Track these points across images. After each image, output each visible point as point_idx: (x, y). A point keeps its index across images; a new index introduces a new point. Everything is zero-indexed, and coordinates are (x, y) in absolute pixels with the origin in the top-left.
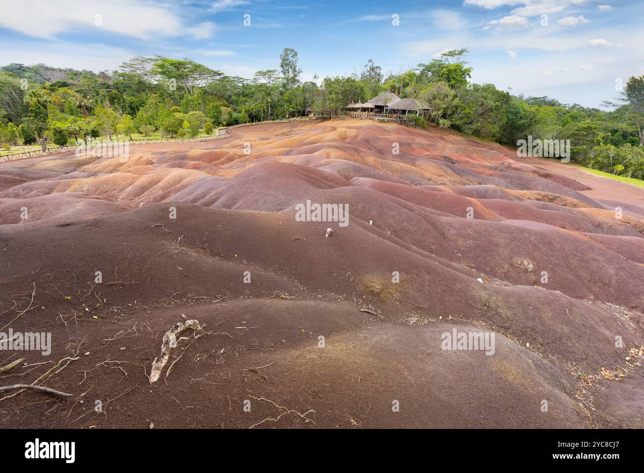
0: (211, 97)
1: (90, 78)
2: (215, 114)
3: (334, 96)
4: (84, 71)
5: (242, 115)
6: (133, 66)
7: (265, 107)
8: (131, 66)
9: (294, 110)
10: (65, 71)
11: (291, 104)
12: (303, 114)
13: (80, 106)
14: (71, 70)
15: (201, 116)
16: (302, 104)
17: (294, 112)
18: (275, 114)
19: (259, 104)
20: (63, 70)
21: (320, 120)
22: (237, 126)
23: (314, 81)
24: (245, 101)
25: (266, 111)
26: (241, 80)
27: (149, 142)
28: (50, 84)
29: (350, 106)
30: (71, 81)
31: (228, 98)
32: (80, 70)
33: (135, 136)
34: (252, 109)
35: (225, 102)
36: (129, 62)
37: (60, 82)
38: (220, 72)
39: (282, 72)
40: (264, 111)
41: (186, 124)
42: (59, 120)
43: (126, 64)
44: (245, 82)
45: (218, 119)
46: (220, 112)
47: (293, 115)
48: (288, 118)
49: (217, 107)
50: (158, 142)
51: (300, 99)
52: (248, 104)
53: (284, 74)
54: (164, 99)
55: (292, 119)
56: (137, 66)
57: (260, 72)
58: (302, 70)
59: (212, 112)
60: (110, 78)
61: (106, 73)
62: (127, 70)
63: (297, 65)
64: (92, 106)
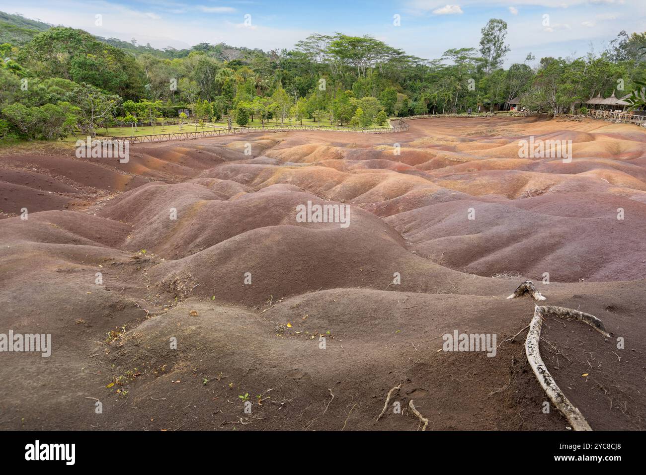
0: (385, 80)
1: (261, 57)
2: (390, 101)
3: (568, 86)
4: (256, 50)
5: (421, 104)
6: (308, 44)
7: (451, 95)
8: (306, 44)
9: (489, 102)
10: (240, 50)
11: (486, 94)
12: (502, 108)
13: (256, 86)
14: (245, 49)
15: (375, 103)
16: (502, 94)
17: (489, 104)
18: (461, 106)
19: (443, 91)
20: (239, 49)
21: (533, 119)
22: (412, 117)
23: (528, 63)
24: (424, 87)
25: (452, 101)
26: (416, 60)
27: (321, 129)
28: (228, 62)
29: (592, 101)
30: (244, 60)
31: (403, 82)
32: (252, 49)
33: (305, 121)
34: (434, 98)
35: (400, 88)
36: (305, 40)
37: (236, 61)
38: (400, 51)
39: (481, 50)
40: (449, 101)
41: (359, 111)
42: (245, 99)
43: (302, 42)
44: (421, 63)
45: (390, 107)
46: (395, 99)
47: (486, 108)
48: (480, 112)
49: (393, 93)
50: (330, 130)
51: (501, 88)
52: (429, 90)
53: (484, 53)
54: (334, 82)
55: (484, 114)
56: (312, 44)
57: (451, 51)
58: (509, 47)
59: (386, 98)
60: (278, 57)
61: (276, 51)
62: (302, 50)
63: (504, 40)
64: (267, 87)
